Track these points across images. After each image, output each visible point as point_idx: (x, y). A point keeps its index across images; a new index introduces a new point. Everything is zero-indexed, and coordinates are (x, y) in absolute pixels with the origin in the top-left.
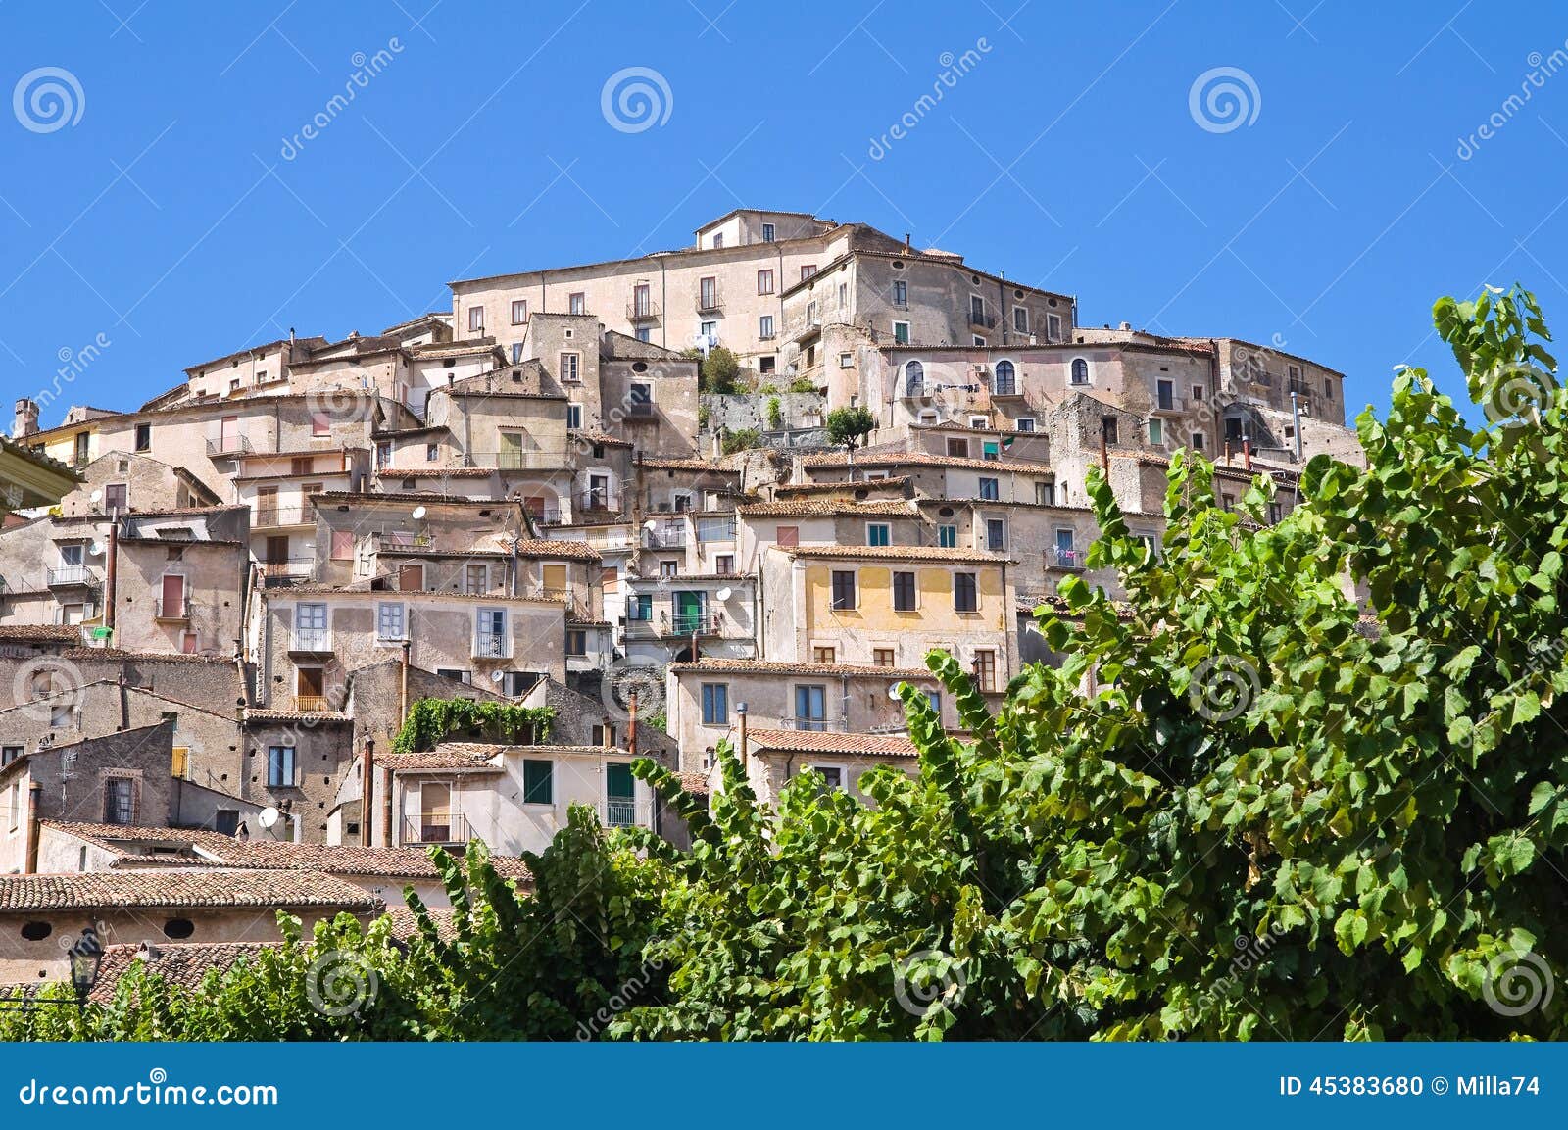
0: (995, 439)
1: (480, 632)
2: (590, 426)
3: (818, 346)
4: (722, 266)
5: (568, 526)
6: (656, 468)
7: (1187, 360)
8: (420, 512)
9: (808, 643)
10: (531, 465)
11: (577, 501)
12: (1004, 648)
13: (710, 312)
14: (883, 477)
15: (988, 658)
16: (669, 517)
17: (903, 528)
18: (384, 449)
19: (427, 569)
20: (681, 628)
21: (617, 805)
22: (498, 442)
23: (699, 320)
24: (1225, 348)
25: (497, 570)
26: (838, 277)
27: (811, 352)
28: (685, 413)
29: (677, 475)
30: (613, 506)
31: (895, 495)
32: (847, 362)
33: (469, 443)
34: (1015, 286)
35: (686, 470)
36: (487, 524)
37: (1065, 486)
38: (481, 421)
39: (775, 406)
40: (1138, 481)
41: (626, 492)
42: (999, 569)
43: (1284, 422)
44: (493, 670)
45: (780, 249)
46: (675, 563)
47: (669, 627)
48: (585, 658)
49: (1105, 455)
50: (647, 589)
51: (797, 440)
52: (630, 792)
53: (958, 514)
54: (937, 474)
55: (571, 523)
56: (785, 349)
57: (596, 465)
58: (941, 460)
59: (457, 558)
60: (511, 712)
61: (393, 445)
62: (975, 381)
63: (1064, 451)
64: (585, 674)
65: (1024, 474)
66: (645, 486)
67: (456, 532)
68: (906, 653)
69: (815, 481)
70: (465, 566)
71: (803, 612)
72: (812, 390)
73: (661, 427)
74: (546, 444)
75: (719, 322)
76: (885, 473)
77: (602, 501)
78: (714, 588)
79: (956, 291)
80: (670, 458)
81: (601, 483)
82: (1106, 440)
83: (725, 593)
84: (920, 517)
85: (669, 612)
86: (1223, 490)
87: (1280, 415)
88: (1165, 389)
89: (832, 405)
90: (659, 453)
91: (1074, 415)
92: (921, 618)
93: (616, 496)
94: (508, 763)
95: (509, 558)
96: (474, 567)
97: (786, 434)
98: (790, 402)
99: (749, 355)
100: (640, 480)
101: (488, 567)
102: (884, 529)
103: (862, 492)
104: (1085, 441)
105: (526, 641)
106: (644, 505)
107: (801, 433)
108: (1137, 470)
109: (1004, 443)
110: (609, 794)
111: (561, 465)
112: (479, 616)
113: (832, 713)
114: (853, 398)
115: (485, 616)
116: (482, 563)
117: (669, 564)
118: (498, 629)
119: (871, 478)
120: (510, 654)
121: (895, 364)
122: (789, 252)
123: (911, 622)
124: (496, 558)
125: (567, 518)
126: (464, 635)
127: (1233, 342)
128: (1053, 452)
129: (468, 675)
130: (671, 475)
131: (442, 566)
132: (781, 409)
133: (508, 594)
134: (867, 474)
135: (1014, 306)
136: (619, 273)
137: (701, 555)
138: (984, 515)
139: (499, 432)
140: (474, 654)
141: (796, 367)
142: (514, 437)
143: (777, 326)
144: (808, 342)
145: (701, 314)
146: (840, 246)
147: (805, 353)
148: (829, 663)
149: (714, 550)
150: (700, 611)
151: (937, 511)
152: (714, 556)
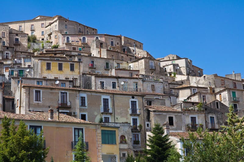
0: (81, 47)
2: (7, 45)
3: (51, 36)
4: (35, 22)
6: (19, 52)
7: (116, 38)
9: (41, 76)
11: (3, 57)
12: (79, 78)
13: (33, 31)
15: (76, 80)
16: (19, 58)
17: (62, 59)
23: (31, 32)
24: (123, 38)
26: (55, 23)
27: (50, 37)
28: (25, 43)
29: (23, 53)
31: (61, 54)
32: (56, 37)
34: (87, 26)
37: (93, 55)
39: (43, 45)
40: (106, 53)
41: (12, 56)
42: (78, 63)
43: (133, 49)
45: (45, 20)
46: (20, 66)
49: (100, 49)
50: (13, 69)
53: (73, 57)
54: (70, 52)
56: (46, 37)
57: (7, 51)
58: (71, 50)
62: (79, 40)
63: (93, 49)
65: (86, 53)
66: (16, 55)
68: (61, 78)
69: (47, 53)
72: (50, 42)
73: (21, 46)
75: (34, 32)
77: (8, 57)
78: (26, 69)
79: (76, 27)
81: (8, 54)
82: (101, 47)
83: (28, 70)
84: (66, 57)
85: (17, 74)
86: (121, 56)
87: (132, 48)
88: (112, 42)
89: (53, 44)
91: (95, 42)
98: (46, 44)
99: (40, 38)
100: (15, 53)
103: (56, 54)
104: (97, 47)
108: (106, 51)
109: (83, 48)
114: (57, 43)
121: (64, 37)
122: (47, 20)
127: (124, 37)
128: (91, 50)
130: (21, 53)
132: (44, 45)
134: (57, 52)
135: (86, 30)
136: (17, 23)
137: (25, 65)
138: (77, 57)
141: (48, 40)
143: (45, 33)
144: (50, 35)
145: (31, 31)
146: (56, 19)
147: (49, 37)
149: (27, 64)
150: (23, 74)
151: (69, 57)
152: (27, 65)
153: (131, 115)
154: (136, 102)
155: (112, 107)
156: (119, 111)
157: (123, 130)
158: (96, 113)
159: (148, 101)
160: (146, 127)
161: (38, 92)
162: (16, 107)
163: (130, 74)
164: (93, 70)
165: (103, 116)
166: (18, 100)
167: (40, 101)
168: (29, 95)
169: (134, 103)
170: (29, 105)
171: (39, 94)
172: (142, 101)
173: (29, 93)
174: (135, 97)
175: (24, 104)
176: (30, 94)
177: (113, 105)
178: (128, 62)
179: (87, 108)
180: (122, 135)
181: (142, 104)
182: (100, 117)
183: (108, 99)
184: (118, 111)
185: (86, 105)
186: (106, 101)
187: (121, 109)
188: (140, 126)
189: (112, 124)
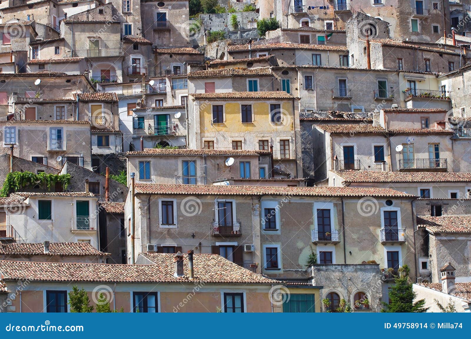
1: (51, 139)
2: (136, 34)
5: (120, 84)
6: (164, 54)
8: (38, 82)
9: (201, 139)
10: (103, 54)
11: (125, 71)
12: (294, 139)
14: (265, 55)
15: (287, 143)
16: (161, 78)
17: (265, 81)
18: (35, 50)
19: (38, 109)
20: (158, 132)
21: (80, 219)
22: (87, 45)
25: (69, 108)
29: (174, 57)
30: (143, 71)
31: (265, 65)
33: (74, 45)
35: (178, 54)
36: (69, 86)
37: (353, 56)
38: (79, 35)
39: (235, 18)
40: (382, 54)
41: (149, 66)
42: (291, 102)
44: (57, 156)
46: (162, 100)
47: (153, 131)
48: (109, 148)
49: (368, 42)
50: (142, 114)
51: (245, 35)
52: (87, 214)
53: (291, 74)
54: (291, 53)
55: (122, 82)
57: (134, 53)
58: (296, 45)
59: (51, 103)
60: (50, 177)
61: (39, 48)
62: (327, 4)
63: (352, 39)
64: (107, 155)
65: (334, 51)
66: (159, 62)
67: (55, 90)
68: (248, 142)
69: (234, 58)
70: (55, 107)
71: (199, 125)
72: (254, 10)
73: (171, 33)
74: (110, 44)
76: (267, 53)
77: (138, 70)
78: (174, 113)
80: (176, 47)
81: (138, 62)
83: (178, 115)
84: (272, 76)
85: (152, 124)
86: (424, 57)
88: (419, 4)
89: (262, 17)
90: (171, 45)
92: (254, 126)
93: (145, 68)
94: (32, 202)
95: (75, 103)
96: (59, 107)
97: (239, 32)
98: (242, 16)
100: (156, 59)
101: (65, 107)
102: (255, 82)
103: (250, 64)
105: (72, 142)
106: (158, 71)
107: (246, 31)
108: (381, 49)
109: (327, 37)
110: (77, 215)
111: (117, 54)
112: (51, 131)
113: (199, 173)
114: (271, 14)
115: (54, 132)
116: (63, 105)
117: (159, 101)
118: (59, 137)
119: (260, 56)
120: (65, 149)
123: (250, 128)
124: (69, 102)
125: (120, 80)
126: (44, 141)
128: (348, 40)
129: (46, 159)
130: (171, 56)
131: (44, 107)
132: (238, 20)
133: (75, 119)
134: (258, 54)
137: (174, 96)
138: (303, 74)
139: (88, 40)
140: (48, 149)
142: (96, 43)
148: (211, 149)
149: (180, 94)
150: (167, 124)
151: (280, 73)
152: (180, 96)
153: (384, 244)
154: (396, 212)
155: (338, 227)
156: (355, 236)
157: (362, 281)
158: (300, 244)
159: (432, 207)
160: (421, 270)
161: (169, 203)
162: (128, 234)
163: (423, 122)
164: (345, 102)
165: (319, 250)
166: (130, 220)
167: (173, 224)
168: (148, 212)
169: (391, 217)
170: (150, 233)
171: (170, 207)
172: (410, 208)
173: (149, 209)
174: (394, 201)
175: (138, 233)
176: (151, 210)
177: (342, 222)
178: (437, 76)
179: (279, 233)
180: (361, 290)
181: (411, 216)
182: (310, 253)
183: (329, 210)
184: (352, 235)
185: (278, 226)
186: (324, 215)
187: (361, 232)
188: (406, 269)
189: (336, 268)
